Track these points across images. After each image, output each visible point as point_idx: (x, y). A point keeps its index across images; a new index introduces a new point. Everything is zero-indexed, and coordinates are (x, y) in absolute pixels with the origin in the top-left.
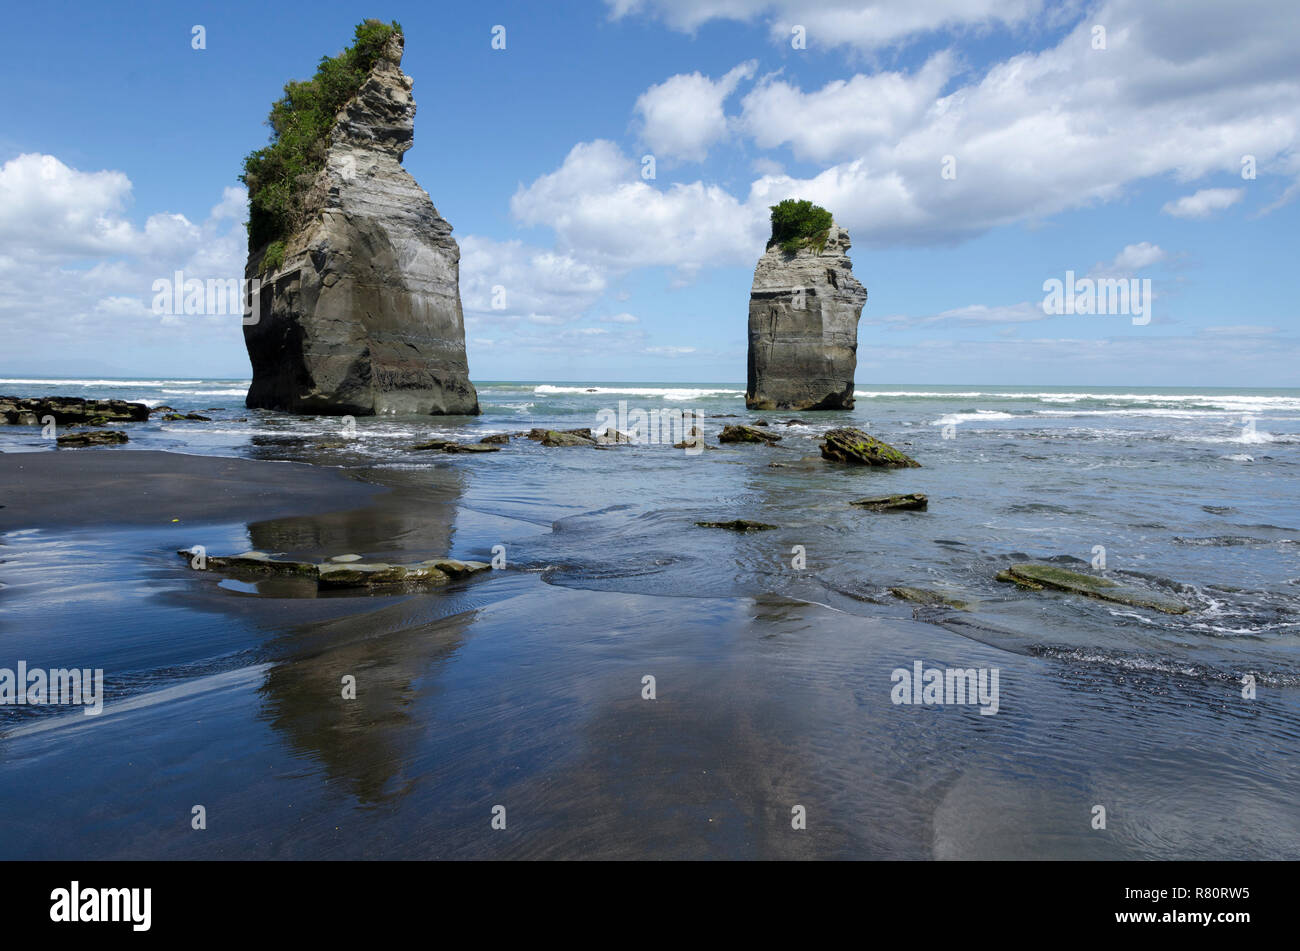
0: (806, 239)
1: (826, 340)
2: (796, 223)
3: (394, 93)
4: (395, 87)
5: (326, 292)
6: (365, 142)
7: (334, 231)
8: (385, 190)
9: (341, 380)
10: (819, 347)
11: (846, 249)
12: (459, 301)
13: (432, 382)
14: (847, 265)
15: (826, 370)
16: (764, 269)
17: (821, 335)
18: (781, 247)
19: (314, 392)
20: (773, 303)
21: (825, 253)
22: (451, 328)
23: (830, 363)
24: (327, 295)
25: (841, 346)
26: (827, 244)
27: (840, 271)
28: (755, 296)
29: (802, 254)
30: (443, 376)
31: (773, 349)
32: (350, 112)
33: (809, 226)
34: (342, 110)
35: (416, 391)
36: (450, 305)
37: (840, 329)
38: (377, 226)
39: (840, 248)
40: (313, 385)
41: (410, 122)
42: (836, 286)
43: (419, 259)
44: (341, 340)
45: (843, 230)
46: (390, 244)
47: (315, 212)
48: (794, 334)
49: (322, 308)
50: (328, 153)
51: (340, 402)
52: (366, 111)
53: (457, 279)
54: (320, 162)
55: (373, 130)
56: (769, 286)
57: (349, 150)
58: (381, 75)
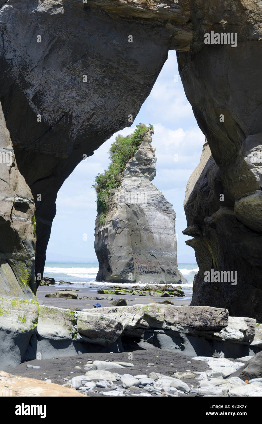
3: (148, 154)
4: (148, 152)
5: (118, 236)
6: (137, 174)
9: (122, 270)
13: (161, 271)
19: (112, 274)
22: (171, 247)
24: (118, 237)
30: (166, 268)
34: (128, 163)
35: (154, 275)
36: (171, 238)
38: (140, 207)
40: (112, 272)
41: (154, 165)
43: (157, 219)
44: (122, 254)
46: (144, 214)
47: (114, 205)
49: (116, 242)
50: (122, 180)
51: (121, 279)
52: (137, 162)
53: (175, 226)
54: (119, 183)
55: (140, 169)
57: (130, 178)
58: (143, 148)
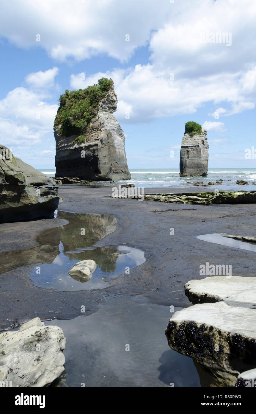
0: (195, 132)
1: (202, 159)
2: (193, 128)
3: (113, 97)
4: (113, 96)
5: (102, 149)
6: (106, 110)
7: (104, 134)
8: (111, 122)
9: (107, 172)
10: (201, 161)
11: (206, 135)
12: (125, 151)
13: (121, 172)
14: (206, 139)
15: (203, 167)
16: (184, 140)
17: (201, 157)
18: (189, 134)
19: (101, 175)
20: (187, 149)
21: (201, 136)
22: (123, 158)
23: (203, 165)
24: (103, 150)
25: (205, 160)
26: (201, 133)
27: (205, 141)
28: (182, 147)
29: (195, 136)
30: (123, 170)
31: (188, 161)
32: (103, 102)
33: (196, 129)
34: (101, 102)
35: (119, 174)
36: (123, 152)
37: (205, 156)
38: (109, 132)
39: (205, 134)
40: (101, 173)
41: (116, 105)
42: (204, 144)
43: (117, 140)
44: (106, 161)
45: (205, 130)
46: (112, 136)
47: (98, 129)
48: (194, 157)
49: (102, 153)
50: (98, 113)
51: (107, 177)
52: (107, 102)
53: (124, 145)
54: (95, 115)
55: (108, 107)
56: (186, 145)
57: (102, 112)
58: (110, 93)
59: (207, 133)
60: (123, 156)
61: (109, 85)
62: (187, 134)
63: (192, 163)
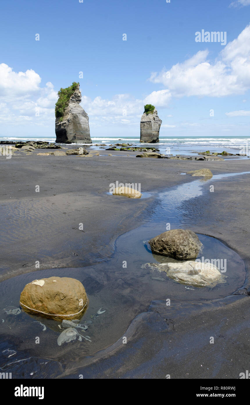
0: (150, 112)
1: (153, 130)
2: (148, 109)
3: (78, 94)
5: (69, 125)
6: (74, 102)
7: (71, 116)
8: (78, 109)
9: (73, 138)
10: (151, 131)
12: (89, 126)
14: (157, 117)
16: (143, 117)
17: (152, 129)
19: (68, 140)
20: (144, 124)
21: (153, 114)
22: (87, 130)
23: (153, 134)
25: (156, 131)
27: (155, 118)
28: (141, 122)
29: (149, 114)
30: (86, 138)
31: (144, 132)
32: (72, 97)
33: (150, 109)
35: (83, 140)
36: (87, 126)
37: (155, 128)
39: (156, 113)
40: (68, 139)
41: (81, 98)
42: (155, 120)
43: (82, 119)
44: (72, 133)
45: (156, 110)
46: (78, 117)
47: (67, 113)
48: (148, 129)
51: (72, 142)
52: (74, 97)
53: (88, 122)
54: (68, 105)
55: (75, 100)
56: (144, 121)
58: (77, 92)
59: (158, 112)
60: (87, 129)
61: (76, 87)
62: (145, 113)
63: (147, 133)
